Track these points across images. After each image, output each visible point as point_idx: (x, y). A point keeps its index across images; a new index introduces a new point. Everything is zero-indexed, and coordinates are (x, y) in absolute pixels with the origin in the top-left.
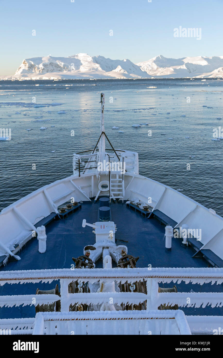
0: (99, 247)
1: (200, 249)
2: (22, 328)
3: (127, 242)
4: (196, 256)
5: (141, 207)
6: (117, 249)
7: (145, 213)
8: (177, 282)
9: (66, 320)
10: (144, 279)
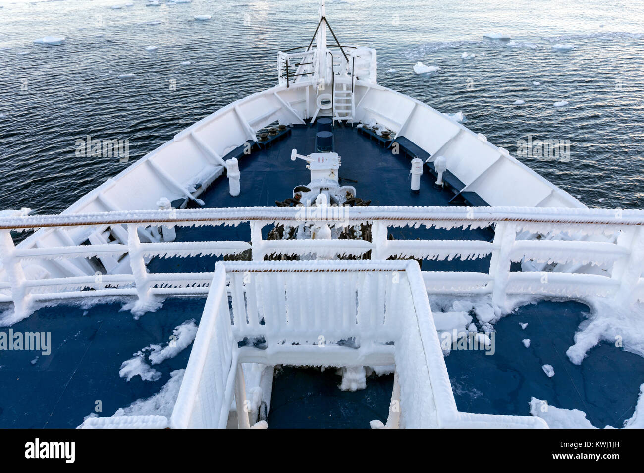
0: (316, 188)
1: (461, 192)
2: (201, 285)
3: (356, 182)
4: (455, 202)
5: (379, 132)
6: (341, 191)
7: (385, 141)
8: (414, 225)
9: (256, 271)
10: (367, 222)
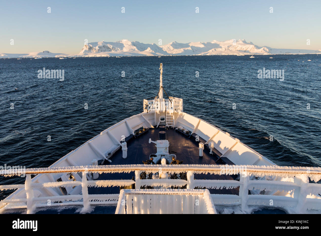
0: (159, 155)
1: (221, 157)
2: (112, 200)
3: (176, 152)
4: (218, 162)
5: (185, 132)
6: (170, 156)
7: (187, 135)
8: (205, 173)
9: (138, 194)
10: (185, 171)
